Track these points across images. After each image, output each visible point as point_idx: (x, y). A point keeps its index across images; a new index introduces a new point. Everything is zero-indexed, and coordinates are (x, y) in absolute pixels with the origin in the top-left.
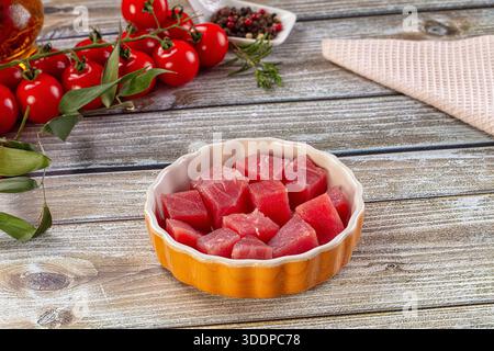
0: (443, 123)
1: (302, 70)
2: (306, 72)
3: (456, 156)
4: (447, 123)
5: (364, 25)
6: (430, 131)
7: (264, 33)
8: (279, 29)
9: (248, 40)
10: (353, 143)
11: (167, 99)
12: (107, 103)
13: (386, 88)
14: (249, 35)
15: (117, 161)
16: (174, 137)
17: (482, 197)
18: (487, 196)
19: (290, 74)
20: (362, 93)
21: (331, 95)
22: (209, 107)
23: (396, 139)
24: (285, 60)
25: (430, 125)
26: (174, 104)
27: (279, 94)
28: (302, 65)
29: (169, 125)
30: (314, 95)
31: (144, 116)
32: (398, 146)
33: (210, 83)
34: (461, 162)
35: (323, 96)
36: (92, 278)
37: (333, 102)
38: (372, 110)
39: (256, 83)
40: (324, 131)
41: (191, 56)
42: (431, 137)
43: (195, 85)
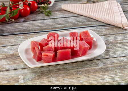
0: (93, 21)
1: (57, 12)
2: (58, 12)
3: (97, 28)
4: (94, 21)
6: (90, 23)
7: (46, 3)
8: (50, 3)
9: (43, 5)
10: (71, 26)
11: (23, 20)
12: (7, 20)
13: (78, 14)
14: (43, 4)
15: (10, 33)
16: (25, 27)
17: (104, 36)
18: (105, 36)
19: (54, 13)
20: (72, 16)
21: (65, 17)
22: (33, 21)
23: (82, 25)
24: (52, 10)
25: (90, 22)
26: (24, 21)
27: (51, 17)
28: (57, 11)
29: (23, 25)
30: (60, 17)
31: (17, 24)
32: (82, 27)
33: (33, 16)
34: (98, 29)
35: (62, 17)
36: (5, 59)
37: (65, 18)
38: (75, 19)
39: (45, 15)
40: (63, 24)
41: (28, 9)
42: (90, 24)
43: (29, 16)
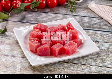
1: (82, 9)
2: (83, 10)
3: (107, 34)
4: (110, 26)
5: (102, 2)
6: (104, 27)
11: (48, 10)
13: (100, 16)
15: (29, 21)
16: (44, 18)
17: (108, 44)
18: (109, 43)
19: (79, 10)
20: (93, 16)
24: (79, 7)
25: (105, 26)
26: (49, 12)
27: (74, 13)
29: (45, 16)
30: (82, 15)
31: (40, 13)
32: (95, 29)
33: (59, 9)
34: (108, 35)
35: (84, 15)
37: (85, 17)
38: (93, 21)
39: (70, 10)
41: (55, 1)
42: (104, 29)
43: (56, 8)
